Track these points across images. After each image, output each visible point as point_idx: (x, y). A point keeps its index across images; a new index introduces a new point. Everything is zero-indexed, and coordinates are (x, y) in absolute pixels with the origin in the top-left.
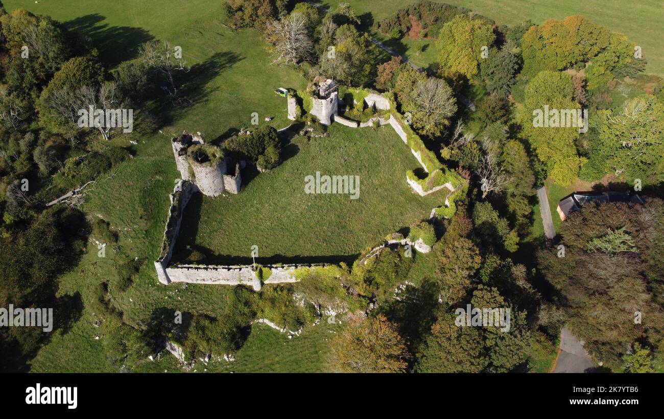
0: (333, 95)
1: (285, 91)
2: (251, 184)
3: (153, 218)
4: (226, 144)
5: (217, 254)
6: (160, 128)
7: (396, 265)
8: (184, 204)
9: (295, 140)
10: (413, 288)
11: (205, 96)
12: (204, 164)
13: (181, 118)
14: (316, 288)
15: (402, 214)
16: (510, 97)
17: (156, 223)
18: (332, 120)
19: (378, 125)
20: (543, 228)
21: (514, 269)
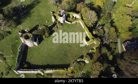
0: (64, 15)
1: (52, 13)
2: (41, 42)
3: (15, 54)
4: (33, 33)
5: (32, 64)
6: (18, 25)
7: (80, 67)
8: (23, 50)
9: (54, 29)
10: (84, 73)
11: (31, 14)
12: (27, 40)
13: (23, 22)
14: (58, 74)
15: (82, 51)
16: (112, 12)
17: (16, 55)
18: (64, 22)
19: (77, 23)
20: (118, 50)
21: (111, 68)
